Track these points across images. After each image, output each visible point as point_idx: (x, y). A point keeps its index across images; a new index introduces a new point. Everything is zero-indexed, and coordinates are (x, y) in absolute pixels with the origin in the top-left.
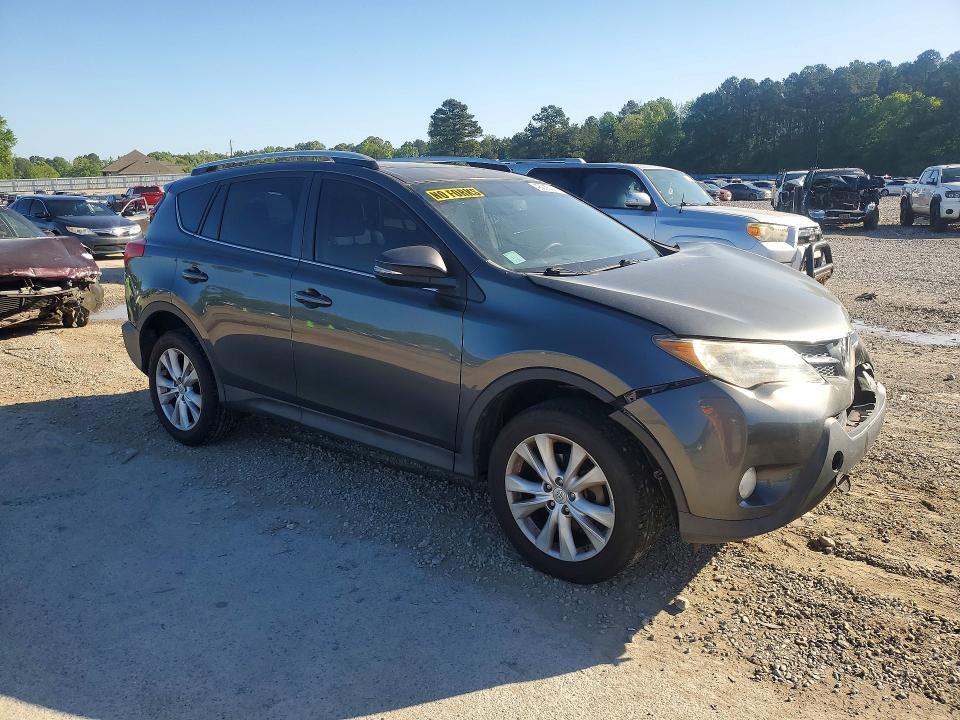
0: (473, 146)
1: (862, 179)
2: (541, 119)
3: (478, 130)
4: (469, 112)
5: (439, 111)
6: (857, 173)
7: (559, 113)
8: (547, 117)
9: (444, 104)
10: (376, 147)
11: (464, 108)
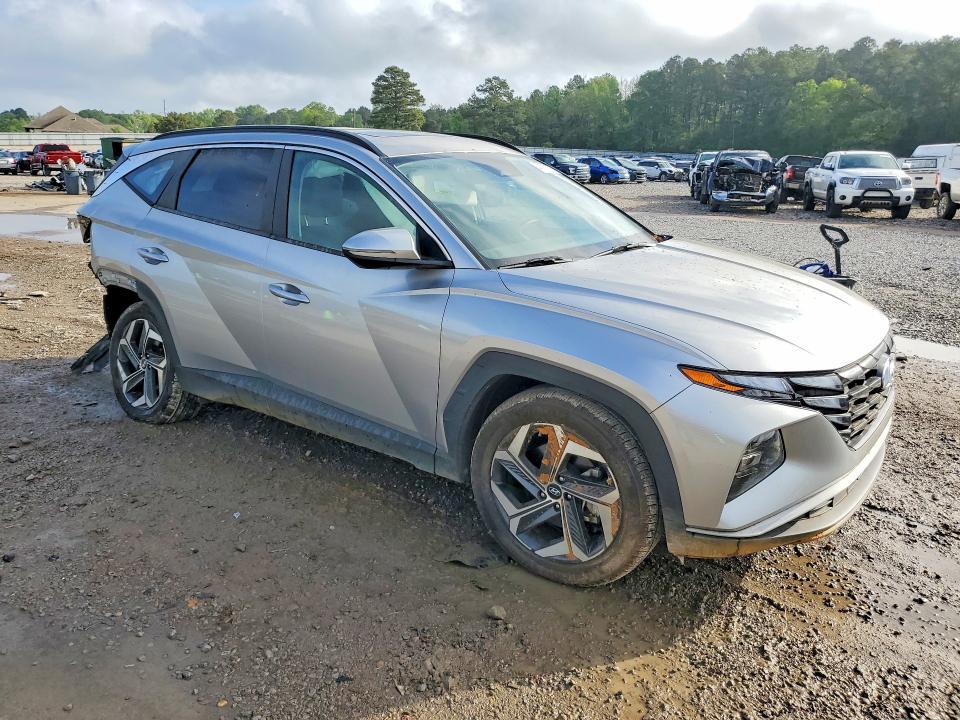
0: (414, 115)
1: (765, 162)
2: (485, 90)
3: (421, 99)
4: (411, 80)
5: (380, 78)
6: (762, 155)
7: (503, 84)
8: (491, 89)
9: (386, 71)
10: (317, 113)
11: (407, 75)
